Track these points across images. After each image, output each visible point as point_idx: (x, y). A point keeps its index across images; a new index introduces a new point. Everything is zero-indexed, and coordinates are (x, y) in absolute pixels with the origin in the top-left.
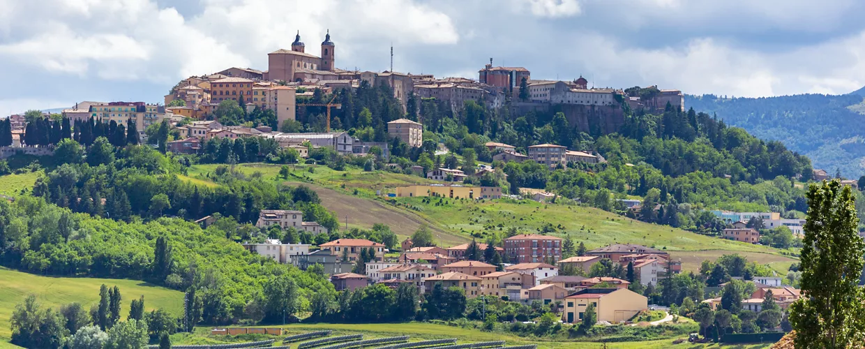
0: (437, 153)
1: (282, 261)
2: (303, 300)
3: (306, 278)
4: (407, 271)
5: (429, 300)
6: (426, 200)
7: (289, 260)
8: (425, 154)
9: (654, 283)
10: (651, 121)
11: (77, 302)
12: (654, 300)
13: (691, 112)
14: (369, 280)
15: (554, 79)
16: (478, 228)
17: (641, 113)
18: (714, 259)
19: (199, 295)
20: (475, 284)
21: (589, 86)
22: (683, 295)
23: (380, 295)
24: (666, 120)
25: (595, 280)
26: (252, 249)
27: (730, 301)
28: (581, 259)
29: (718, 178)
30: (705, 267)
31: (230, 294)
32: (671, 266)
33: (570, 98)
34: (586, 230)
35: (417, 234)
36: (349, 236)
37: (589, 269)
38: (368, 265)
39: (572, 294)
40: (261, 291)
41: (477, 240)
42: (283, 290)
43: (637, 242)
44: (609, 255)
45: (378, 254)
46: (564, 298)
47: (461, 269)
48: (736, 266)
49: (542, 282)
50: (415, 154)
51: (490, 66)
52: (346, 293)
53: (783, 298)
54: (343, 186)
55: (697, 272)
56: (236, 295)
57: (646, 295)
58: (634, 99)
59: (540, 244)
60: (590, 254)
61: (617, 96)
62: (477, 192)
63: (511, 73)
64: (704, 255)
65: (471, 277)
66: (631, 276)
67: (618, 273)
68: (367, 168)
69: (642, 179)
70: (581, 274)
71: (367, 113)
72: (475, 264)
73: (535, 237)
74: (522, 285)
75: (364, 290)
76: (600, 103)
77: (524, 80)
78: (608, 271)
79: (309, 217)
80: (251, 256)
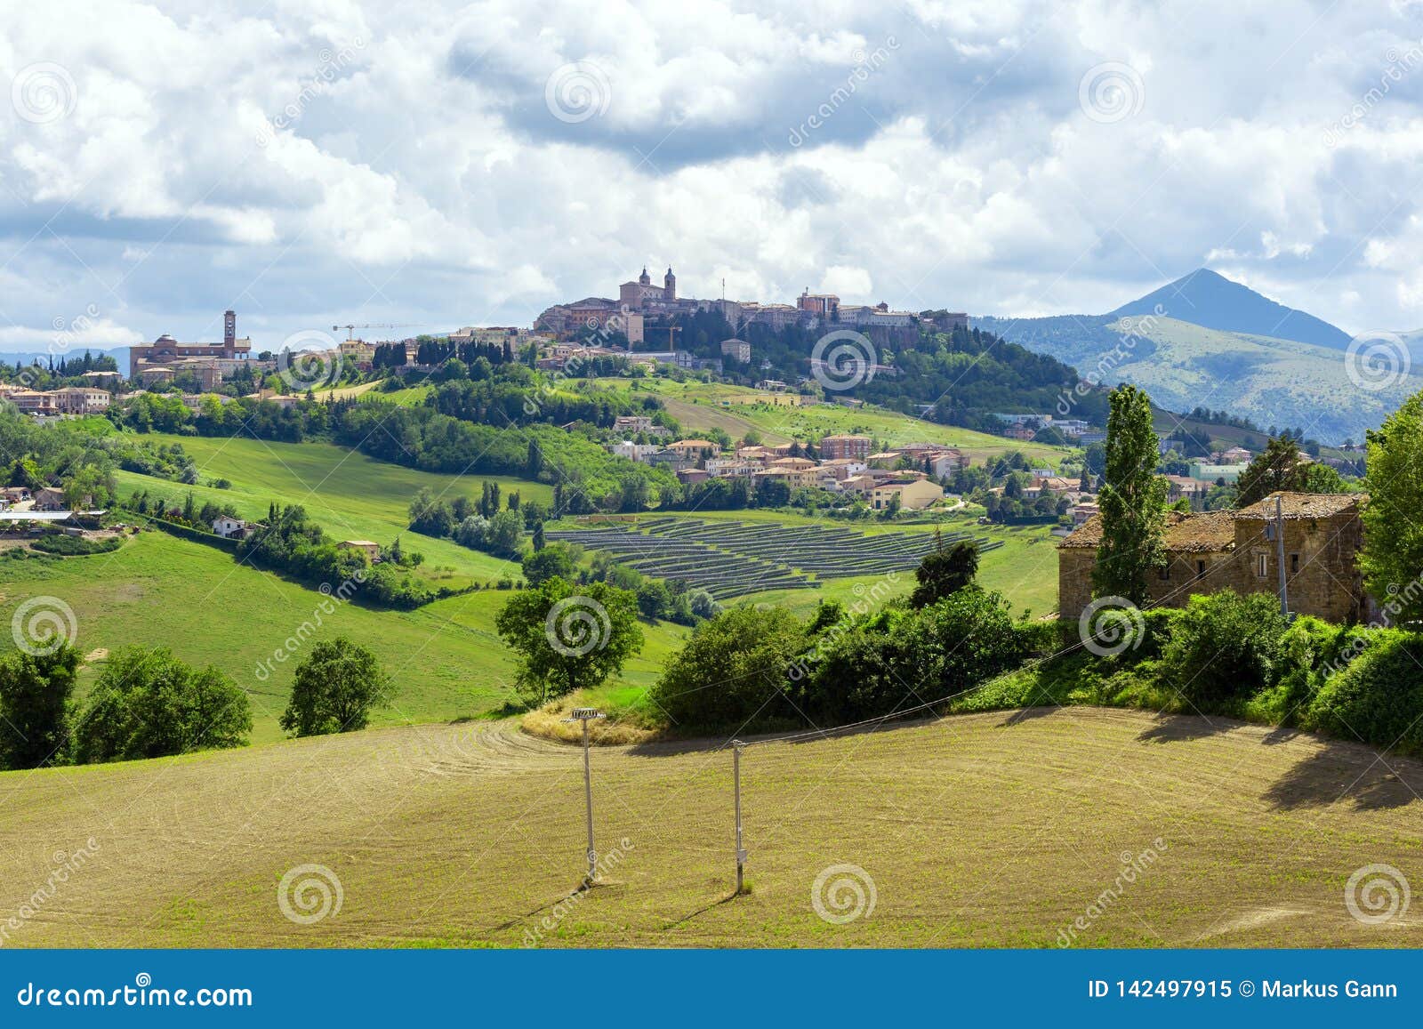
0: (763, 367)
1: (635, 459)
2: (653, 492)
3: (656, 474)
4: (739, 466)
5: (759, 491)
6: (755, 407)
7: (641, 458)
8: (752, 368)
9: (948, 475)
10: (942, 338)
11: (463, 495)
12: (948, 490)
13: (976, 331)
14: (709, 475)
15: (861, 304)
16: (799, 430)
17: (933, 332)
18: (998, 454)
19: (565, 488)
20: (797, 477)
21: (890, 310)
22: (973, 485)
23: (719, 488)
24: (955, 338)
25: (899, 473)
26: (610, 450)
27: (1012, 489)
28: (885, 455)
29: (1000, 387)
30: (990, 461)
31: (592, 487)
32: (962, 461)
33: (873, 320)
34: (889, 431)
35: (748, 436)
36: (690, 438)
37: (893, 464)
38: (707, 462)
39: (879, 485)
40: (617, 485)
41: (798, 440)
42: (637, 484)
43: (932, 441)
44: (910, 452)
45: (716, 453)
46: (872, 488)
47: (785, 466)
48: (1017, 461)
49: (854, 475)
50: (744, 368)
51: (806, 294)
52: (689, 486)
53: (1057, 487)
54: (685, 396)
55: (983, 465)
56: (597, 488)
57: (941, 485)
58: (928, 320)
59: (851, 443)
60: (894, 451)
61: (913, 318)
62: (797, 400)
63: (824, 300)
64: (989, 451)
65: (794, 471)
66: (929, 469)
67: (917, 467)
68: (705, 381)
69: (936, 386)
70: (886, 468)
71: (704, 334)
72: (798, 460)
73: (847, 437)
74: (837, 478)
75: (704, 483)
76: (899, 324)
77: (835, 305)
78: (909, 466)
79: (657, 422)
80: (608, 455)
